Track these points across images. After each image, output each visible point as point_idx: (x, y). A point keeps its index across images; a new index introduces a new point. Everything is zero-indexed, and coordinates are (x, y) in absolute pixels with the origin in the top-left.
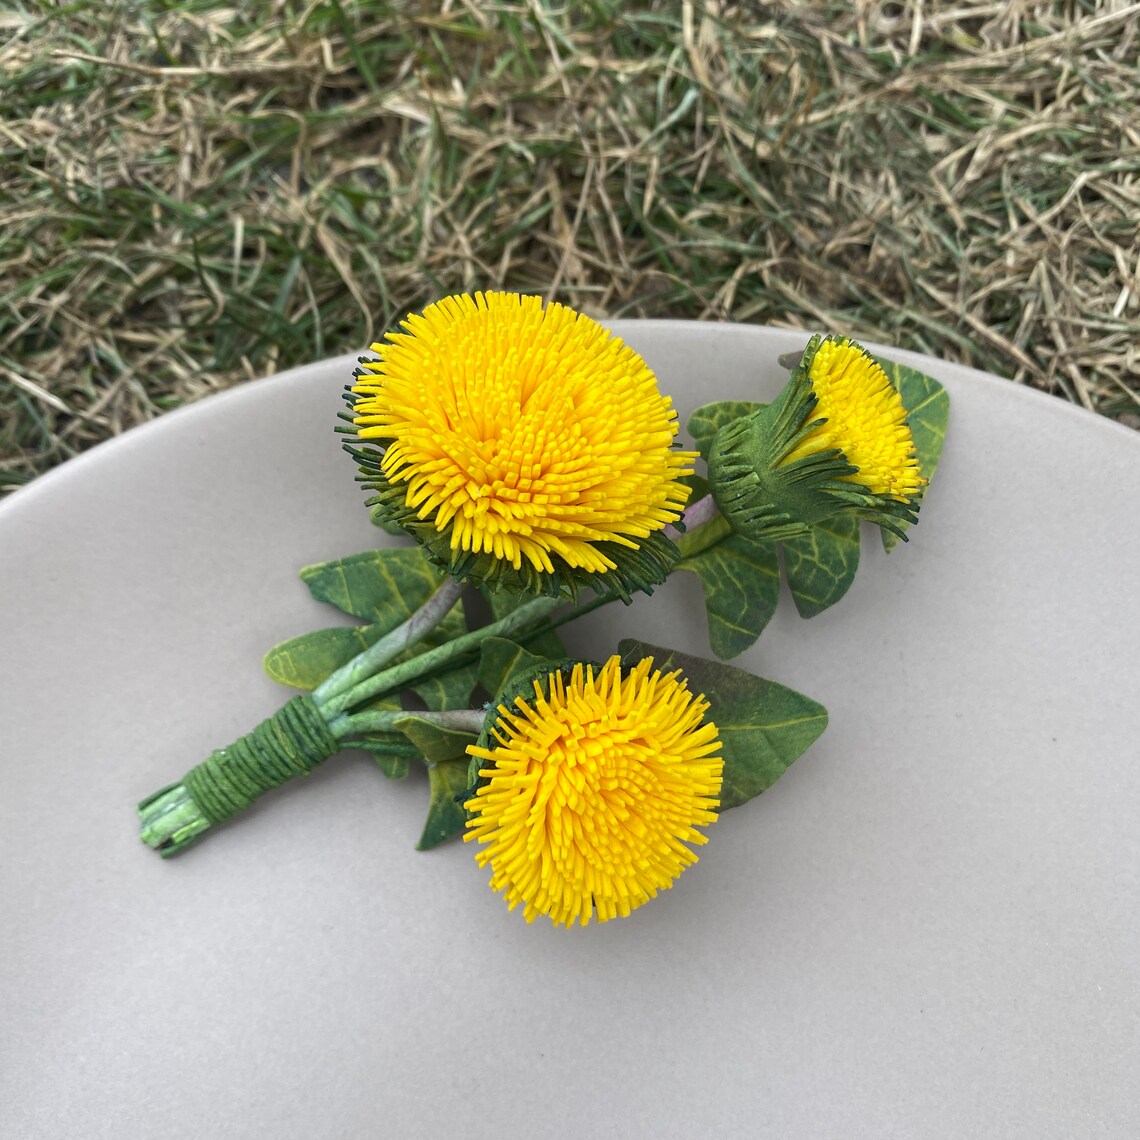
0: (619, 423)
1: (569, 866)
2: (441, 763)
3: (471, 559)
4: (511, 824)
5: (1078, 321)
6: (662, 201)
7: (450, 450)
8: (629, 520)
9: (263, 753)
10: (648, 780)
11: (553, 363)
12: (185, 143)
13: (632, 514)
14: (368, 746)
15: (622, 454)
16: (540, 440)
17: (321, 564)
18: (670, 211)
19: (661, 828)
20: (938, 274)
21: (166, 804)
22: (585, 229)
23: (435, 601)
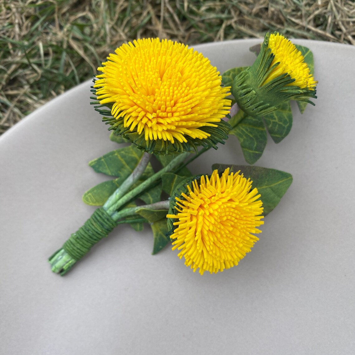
0: (200, 79)
1: (214, 252)
2: (155, 222)
3: (154, 142)
4: (189, 241)
5: (348, 19)
6: (191, 6)
7: (137, 101)
8: (212, 116)
9: (90, 231)
10: (237, 214)
11: (170, 60)
12: (15, 20)
13: (212, 114)
14: (127, 221)
15: (204, 91)
16: (171, 91)
17: (96, 159)
18: (194, 8)
19: (245, 231)
20: (294, 13)
21: (58, 257)
22: (165, 22)
23: (141, 164)
